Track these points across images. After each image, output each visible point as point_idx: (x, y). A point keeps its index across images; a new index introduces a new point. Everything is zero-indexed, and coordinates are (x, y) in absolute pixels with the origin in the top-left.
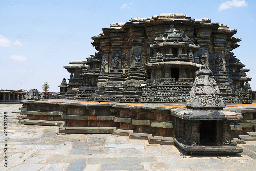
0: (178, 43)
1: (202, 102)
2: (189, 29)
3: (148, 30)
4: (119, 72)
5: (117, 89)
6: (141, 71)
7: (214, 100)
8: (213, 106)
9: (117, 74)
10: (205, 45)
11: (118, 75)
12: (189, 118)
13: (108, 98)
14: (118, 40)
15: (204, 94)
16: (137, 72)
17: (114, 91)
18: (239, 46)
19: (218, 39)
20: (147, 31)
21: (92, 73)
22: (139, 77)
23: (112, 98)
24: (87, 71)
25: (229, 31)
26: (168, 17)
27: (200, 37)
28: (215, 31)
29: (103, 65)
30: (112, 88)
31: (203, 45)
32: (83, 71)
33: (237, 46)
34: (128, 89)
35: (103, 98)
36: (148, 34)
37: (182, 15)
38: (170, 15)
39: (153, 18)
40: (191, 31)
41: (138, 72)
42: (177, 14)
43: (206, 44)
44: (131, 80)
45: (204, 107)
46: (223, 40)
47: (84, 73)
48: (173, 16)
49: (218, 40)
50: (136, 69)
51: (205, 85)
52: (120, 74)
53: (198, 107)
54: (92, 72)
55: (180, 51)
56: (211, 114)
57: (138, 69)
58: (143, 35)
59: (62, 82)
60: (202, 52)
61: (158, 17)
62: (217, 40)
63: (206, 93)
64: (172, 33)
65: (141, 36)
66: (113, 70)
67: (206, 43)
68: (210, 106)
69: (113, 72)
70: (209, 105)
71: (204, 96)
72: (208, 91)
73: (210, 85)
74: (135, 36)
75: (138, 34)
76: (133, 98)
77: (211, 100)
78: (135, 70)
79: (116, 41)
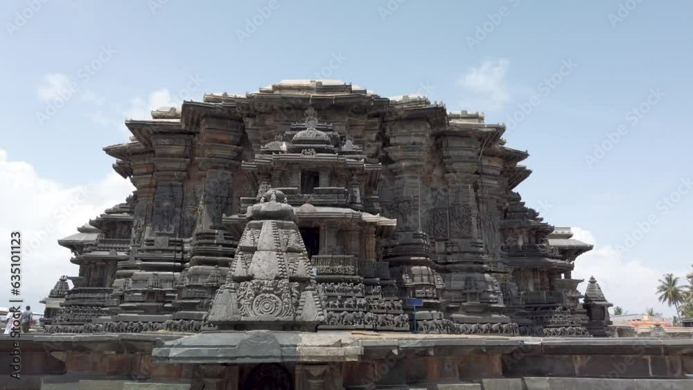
0: (314, 157)
1: (239, 305)
2: (362, 121)
3: (250, 127)
4: (170, 245)
5: (162, 297)
6: (225, 242)
7: (279, 295)
8: (273, 318)
9: (164, 251)
10: (412, 166)
11: (166, 255)
12: (169, 358)
13: (126, 324)
14: (173, 156)
15: (250, 278)
16: (213, 244)
17: (148, 302)
18: (529, 172)
19: (455, 150)
20: (248, 129)
21: (106, 254)
22: (219, 258)
23: (139, 324)
24: (93, 248)
25: (483, 127)
26: (300, 88)
27: (396, 144)
28: (442, 129)
29: (136, 228)
30: (144, 292)
31: (405, 167)
32: (84, 249)
33: (525, 173)
34: (184, 294)
35: (109, 326)
36: (250, 136)
37: (340, 82)
38: (306, 82)
39: (261, 91)
40: (368, 128)
41: (218, 244)
42: (326, 82)
43: (414, 163)
44: (195, 267)
45: (243, 319)
46: (470, 153)
47: (86, 252)
48: (315, 86)
49: (456, 153)
50: (214, 234)
51: (258, 249)
52: (171, 251)
53: (225, 319)
54: (107, 249)
55: (324, 179)
56: (243, 342)
57: (217, 234)
58: (238, 140)
59: (56, 287)
60: (403, 186)
61: (275, 88)
62: (451, 153)
63: (257, 275)
64: (305, 129)
65: (233, 143)
66: (153, 241)
67: (414, 160)
68: (265, 317)
69: (153, 245)
70: (261, 312)
71: (248, 283)
72: (264, 267)
73: (278, 251)
74: (215, 141)
75: (223, 138)
76: (181, 320)
77: (267, 295)
78: (208, 238)
79: (169, 159)
